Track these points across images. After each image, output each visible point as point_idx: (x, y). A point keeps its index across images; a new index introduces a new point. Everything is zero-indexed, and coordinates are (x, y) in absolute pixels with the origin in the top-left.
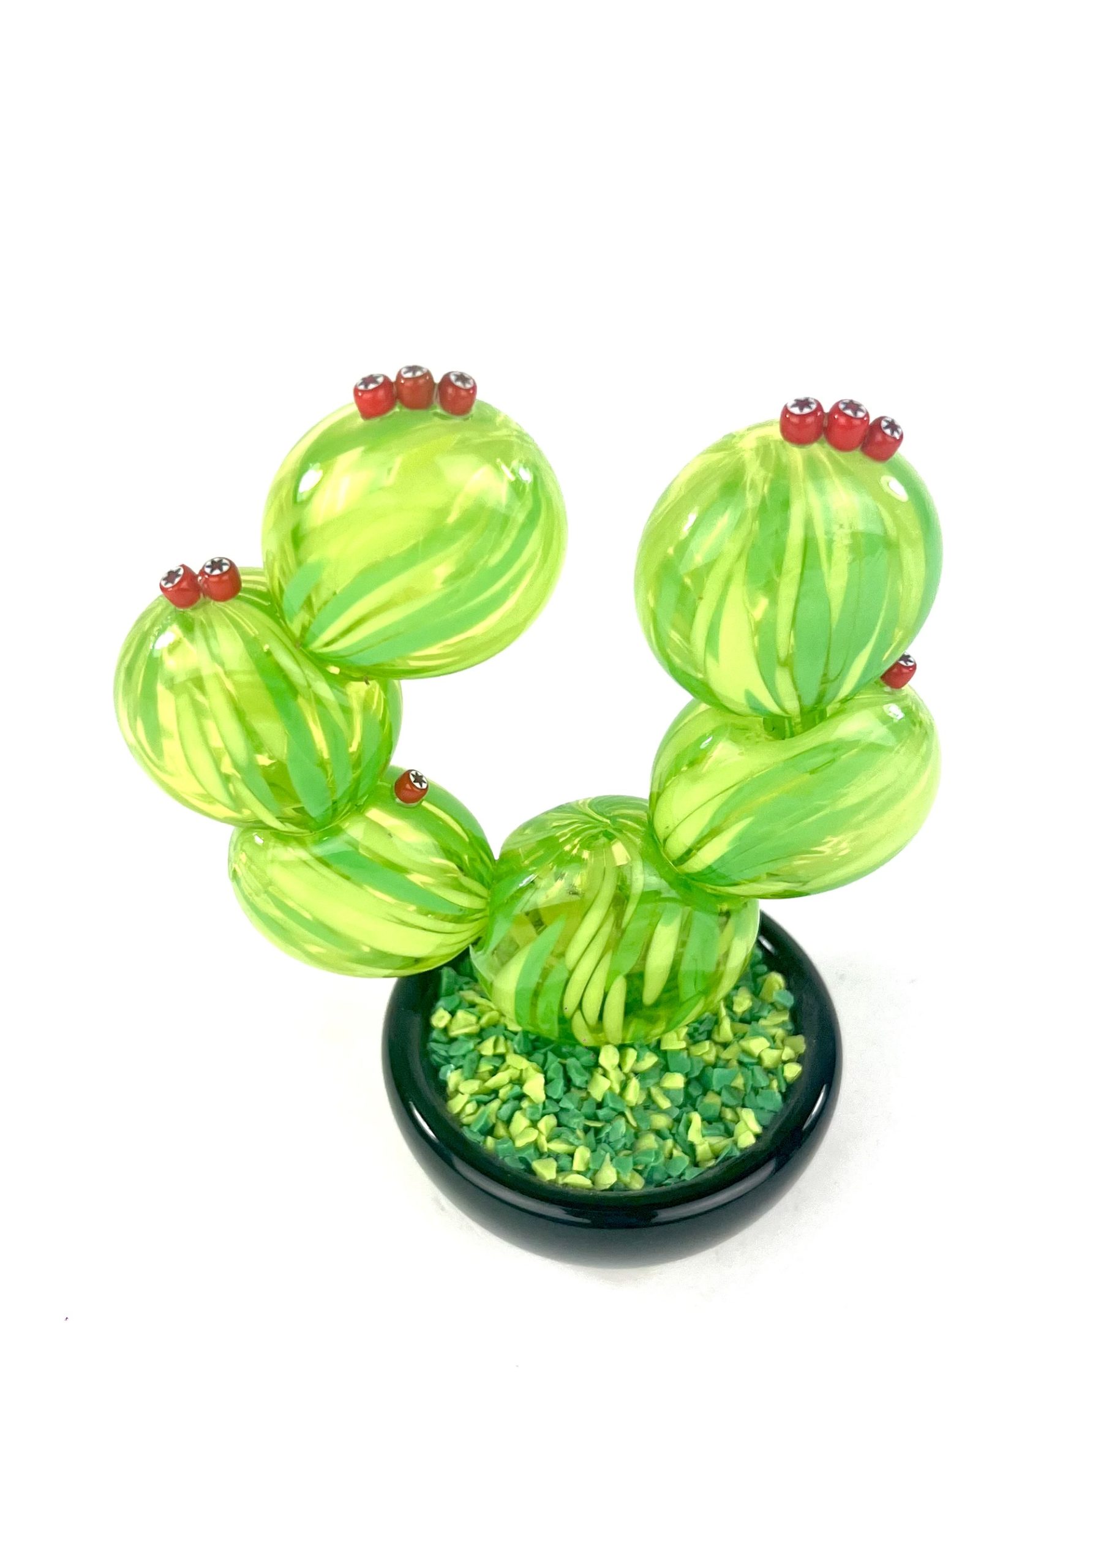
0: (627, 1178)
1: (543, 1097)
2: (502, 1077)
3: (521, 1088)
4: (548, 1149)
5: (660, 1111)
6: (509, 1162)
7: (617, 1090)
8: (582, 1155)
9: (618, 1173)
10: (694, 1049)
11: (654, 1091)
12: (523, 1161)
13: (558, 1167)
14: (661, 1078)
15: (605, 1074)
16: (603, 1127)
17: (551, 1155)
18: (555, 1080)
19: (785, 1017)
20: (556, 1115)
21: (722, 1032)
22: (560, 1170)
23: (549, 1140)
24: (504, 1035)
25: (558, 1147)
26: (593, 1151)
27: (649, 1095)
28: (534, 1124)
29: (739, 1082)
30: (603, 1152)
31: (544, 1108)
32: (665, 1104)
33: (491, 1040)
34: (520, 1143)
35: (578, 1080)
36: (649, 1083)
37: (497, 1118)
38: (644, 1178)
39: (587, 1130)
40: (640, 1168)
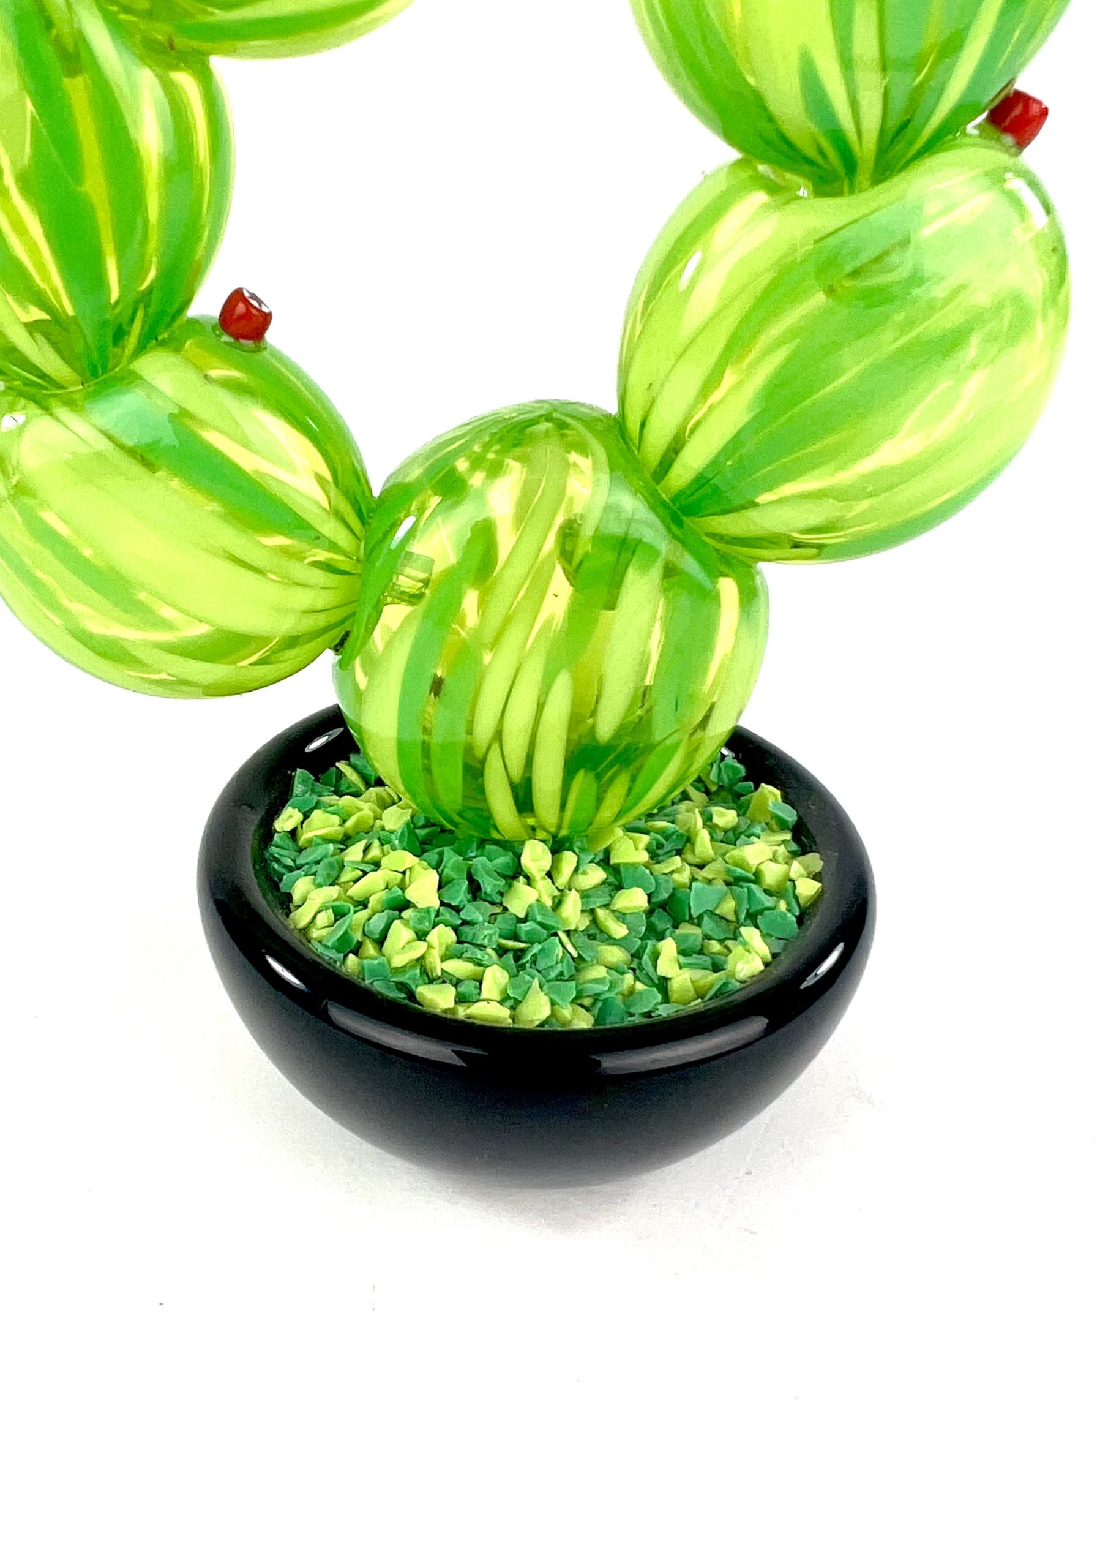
0: (566, 1012)
1: (436, 904)
2: (375, 881)
3: (404, 892)
4: (442, 970)
5: (610, 940)
6: (379, 987)
7: (549, 903)
8: (496, 978)
9: (553, 1003)
10: (657, 868)
11: (601, 913)
12: (402, 987)
13: (456, 996)
14: (612, 898)
15: (529, 881)
16: (528, 948)
17: (445, 978)
18: (455, 881)
19: (788, 836)
20: (456, 930)
21: (698, 848)
22: (461, 999)
23: (444, 959)
24: (379, 839)
25: (458, 967)
26: (512, 976)
27: (595, 921)
28: (421, 936)
29: (728, 907)
30: (527, 978)
31: (437, 915)
32: (619, 930)
33: (362, 845)
34: (398, 961)
35: (489, 885)
36: (595, 903)
37: (364, 934)
38: (594, 1016)
39: (502, 951)
40: (587, 1002)
